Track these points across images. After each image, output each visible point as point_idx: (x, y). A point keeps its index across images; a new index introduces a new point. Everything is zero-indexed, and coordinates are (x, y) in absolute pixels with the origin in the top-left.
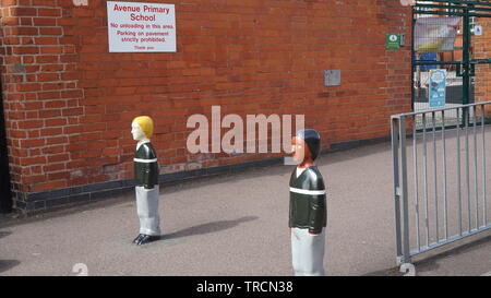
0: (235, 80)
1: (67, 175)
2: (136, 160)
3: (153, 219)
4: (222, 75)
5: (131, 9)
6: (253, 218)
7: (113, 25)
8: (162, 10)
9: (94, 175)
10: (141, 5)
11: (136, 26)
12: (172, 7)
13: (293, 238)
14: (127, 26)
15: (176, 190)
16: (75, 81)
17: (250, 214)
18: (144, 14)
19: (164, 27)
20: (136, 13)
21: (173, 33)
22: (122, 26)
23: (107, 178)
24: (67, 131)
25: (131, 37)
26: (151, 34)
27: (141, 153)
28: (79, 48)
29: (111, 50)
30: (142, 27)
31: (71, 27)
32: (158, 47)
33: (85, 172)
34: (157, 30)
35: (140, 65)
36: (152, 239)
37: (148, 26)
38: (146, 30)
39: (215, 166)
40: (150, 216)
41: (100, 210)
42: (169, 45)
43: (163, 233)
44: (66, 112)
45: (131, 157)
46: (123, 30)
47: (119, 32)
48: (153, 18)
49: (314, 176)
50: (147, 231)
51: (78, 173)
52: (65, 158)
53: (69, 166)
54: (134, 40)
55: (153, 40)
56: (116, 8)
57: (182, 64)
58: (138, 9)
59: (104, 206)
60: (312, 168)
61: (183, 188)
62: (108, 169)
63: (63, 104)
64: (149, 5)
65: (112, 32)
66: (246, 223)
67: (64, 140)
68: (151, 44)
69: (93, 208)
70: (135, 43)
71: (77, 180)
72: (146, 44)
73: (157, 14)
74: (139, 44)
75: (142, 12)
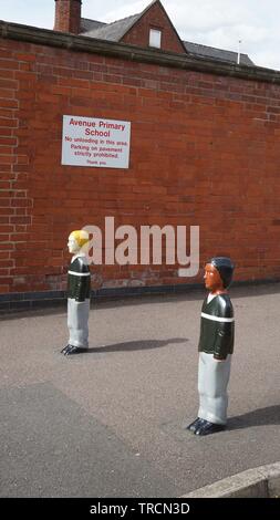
0: (186, 200)
1: (10, 281)
2: (70, 272)
3: (81, 331)
4: (172, 195)
5: (87, 124)
6: (183, 340)
7: (68, 139)
8: (117, 127)
9: (37, 284)
10: (97, 121)
11: (90, 141)
12: (128, 125)
13: (201, 362)
14: (80, 140)
15: (116, 306)
16: (26, 191)
17: (181, 336)
18: (99, 130)
19: (118, 143)
20: (91, 128)
21: (126, 149)
22: (76, 140)
23: (49, 287)
24: (13, 238)
25: (84, 151)
26: (104, 149)
27: (76, 267)
28: (31, 159)
29: (63, 163)
30: (96, 142)
31: (26, 137)
32: (111, 163)
33: (28, 279)
34: (110, 146)
35: (91, 178)
36: (79, 350)
37: (102, 142)
38: (99, 145)
39: (159, 284)
40: (79, 328)
41: (38, 318)
42: (122, 161)
43: (90, 346)
44: (14, 220)
45: (66, 270)
46: (76, 144)
47: (72, 146)
48: (108, 134)
49: (223, 303)
50: (75, 342)
51: (21, 280)
52: (10, 264)
53: (12, 272)
54: (87, 154)
55: (106, 155)
56: (72, 122)
57: (133, 181)
58: (93, 124)
59: (42, 315)
60: (223, 296)
61: (124, 305)
62: (51, 278)
63: (11, 211)
64: (105, 121)
65: (66, 145)
66: (175, 345)
67: (10, 246)
68: (103, 159)
69: (32, 315)
70: (87, 158)
71: (20, 287)
72: (98, 159)
73: (112, 131)
74: (92, 159)
75: (97, 128)
